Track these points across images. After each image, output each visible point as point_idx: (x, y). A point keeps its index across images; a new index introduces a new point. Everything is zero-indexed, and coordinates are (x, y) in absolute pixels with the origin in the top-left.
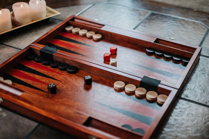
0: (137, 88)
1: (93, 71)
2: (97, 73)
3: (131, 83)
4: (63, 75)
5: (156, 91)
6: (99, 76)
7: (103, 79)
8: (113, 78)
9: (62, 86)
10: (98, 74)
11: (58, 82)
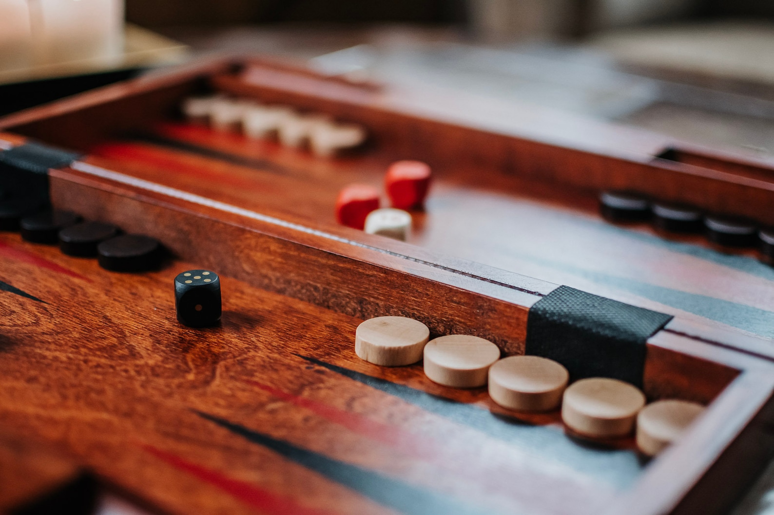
0: (503, 355)
1: (249, 259)
2: (270, 273)
3: (469, 331)
4: (64, 276)
5: (635, 379)
6: (280, 292)
7: (301, 306)
8: (361, 302)
9: (29, 319)
10: (277, 280)
11: (21, 304)
